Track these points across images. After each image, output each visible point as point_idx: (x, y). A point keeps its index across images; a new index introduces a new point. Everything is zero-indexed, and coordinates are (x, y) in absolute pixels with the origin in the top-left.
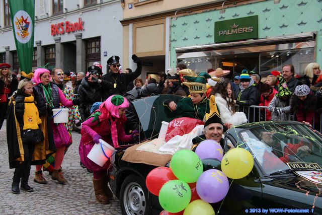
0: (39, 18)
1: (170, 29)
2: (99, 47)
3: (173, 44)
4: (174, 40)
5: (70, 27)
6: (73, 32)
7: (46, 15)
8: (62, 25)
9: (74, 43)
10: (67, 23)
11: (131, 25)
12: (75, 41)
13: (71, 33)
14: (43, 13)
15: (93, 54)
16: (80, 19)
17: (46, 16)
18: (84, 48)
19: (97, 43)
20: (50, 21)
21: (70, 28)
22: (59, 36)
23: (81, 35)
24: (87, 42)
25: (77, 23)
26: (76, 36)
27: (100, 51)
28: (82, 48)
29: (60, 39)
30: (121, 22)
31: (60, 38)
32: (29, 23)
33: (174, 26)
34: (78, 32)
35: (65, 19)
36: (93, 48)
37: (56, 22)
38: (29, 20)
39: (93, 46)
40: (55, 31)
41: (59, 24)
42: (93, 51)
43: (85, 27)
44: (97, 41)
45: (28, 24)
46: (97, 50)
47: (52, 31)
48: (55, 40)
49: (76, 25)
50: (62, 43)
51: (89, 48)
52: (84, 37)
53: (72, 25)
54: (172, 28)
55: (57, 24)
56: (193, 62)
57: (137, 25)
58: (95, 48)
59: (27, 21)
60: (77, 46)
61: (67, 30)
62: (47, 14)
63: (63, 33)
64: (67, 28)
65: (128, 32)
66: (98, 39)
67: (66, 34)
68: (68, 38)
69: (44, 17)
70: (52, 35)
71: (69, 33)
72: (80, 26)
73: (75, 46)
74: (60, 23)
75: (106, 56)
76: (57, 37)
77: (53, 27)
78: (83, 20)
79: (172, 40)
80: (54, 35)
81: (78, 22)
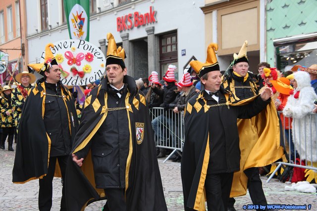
0: (102, 10)
1: (266, 15)
2: (176, 44)
3: (270, 34)
4: (271, 29)
5: (140, 19)
6: (144, 25)
7: (111, 5)
8: (130, 17)
9: (145, 40)
10: (136, 14)
11: (214, 13)
12: (146, 38)
13: (141, 26)
14: (107, 2)
15: (169, 53)
16: (151, 8)
17: (111, 7)
18: (157, 45)
19: (174, 38)
20: (116, 13)
22: (127, 32)
23: (153, 29)
24: (161, 37)
25: (147, 14)
26: (147, 31)
27: (177, 49)
28: (155, 46)
29: (128, 36)
30: (202, 9)
31: (128, 34)
32: (84, 19)
33: (271, 10)
34: (150, 26)
35: (133, 9)
36: (169, 45)
37: (123, 14)
38: (84, 16)
39: (168, 43)
40: (121, 24)
41: (126, 16)
42: (169, 50)
43: (158, 18)
44: (174, 36)
45: (82, 20)
46: (174, 47)
47: (119, 26)
48: (122, 38)
50: (130, 41)
51: (163, 46)
52: (157, 32)
53: (142, 16)
54: (269, 13)
55: (124, 16)
56: (298, 57)
57: (223, 11)
58: (171, 45)
59: (82, 17)
60: (148, 44)
61: (137, 24)
62: (112, 4)
63: (132, 28)
64: (136, 21)
65: (211, 21)
66: (174, 33)
67: (135, 28)
68: (137, 34)
69: (108, 8)
70: (118, 31)
71: (139, 27)
72: (151, 17)
73: (146, 44)
74: (128, 14)
75: (184, 55)
76: (124, 33)
77: (119, 20)
78: (155, 10)
79: (269, 29)
80: (121, 31)
81: (149, 12)
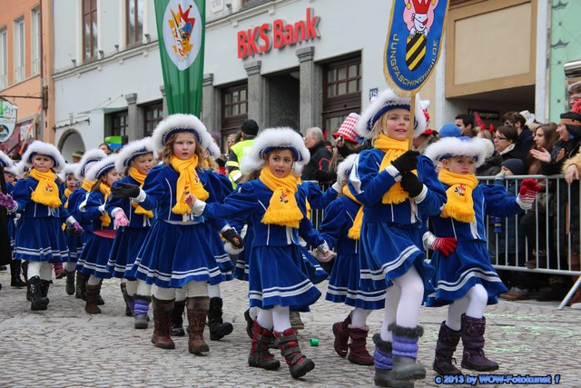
0: (209, 19)
1: (551, 17)
2: (358, 79)
3: (558, 54)
4: (560, 43)
5: (285, 34)
6: (293, 45)
7: (227, 9)
8: (265, 29)
9: (294, 75)
10: (278, 24)
12: (297, 69)
13: (288, 48)
14: (218, 5)
15: (342, 96)
16: (308, 11)
17: (226, 11)
18: (319, 83)
19: (353, 69)
20: (235, 23)
21: (285, 36)
22: (257, 58)
23: (312, 52)
24: (326, 66)
25: (301, 22)
26: (300, 56)
28: (314, 84)
29: (259, 67)
31: (260, 62)
32: (193, 20)
33: (561, 5)
34: (305, 46)
35: (272, 14)
36: (342, 81)
37: (249, 25)
38: (194, 13)
39: (340, 79)
40: (246, 46)
41: (256, 29)
42: (342, 90)
43: (322, 30)
44: (353, 64)
46: (353, 85)
47: (241, 47)
48: (248, 70)
49: (300, 26)
50: (263, 76)
51: (331, 84)
52: (319, 56)
53: (289, 28)
54: (555, 12)
55: (253, 28)
57: (460, 11)
58: (347, 82)
59: (190, 16)
60: (301, 80)
61: (279, 42)
62: (229, 6)
63: (267, 50)
64: (278, 36)
66: (355, 58)
67: (275, 51)
68: (277, 61)
69: (220, 15)
70: (239, 57)
71: (281, 48)
72: (309, 29)
73: (297, 82)
74: (260, 25)
76: (252, 61)
77: (241, 36)
78: (316, 14)
79: (555, 41)
80: (245, 58)
81: (304, 19)
